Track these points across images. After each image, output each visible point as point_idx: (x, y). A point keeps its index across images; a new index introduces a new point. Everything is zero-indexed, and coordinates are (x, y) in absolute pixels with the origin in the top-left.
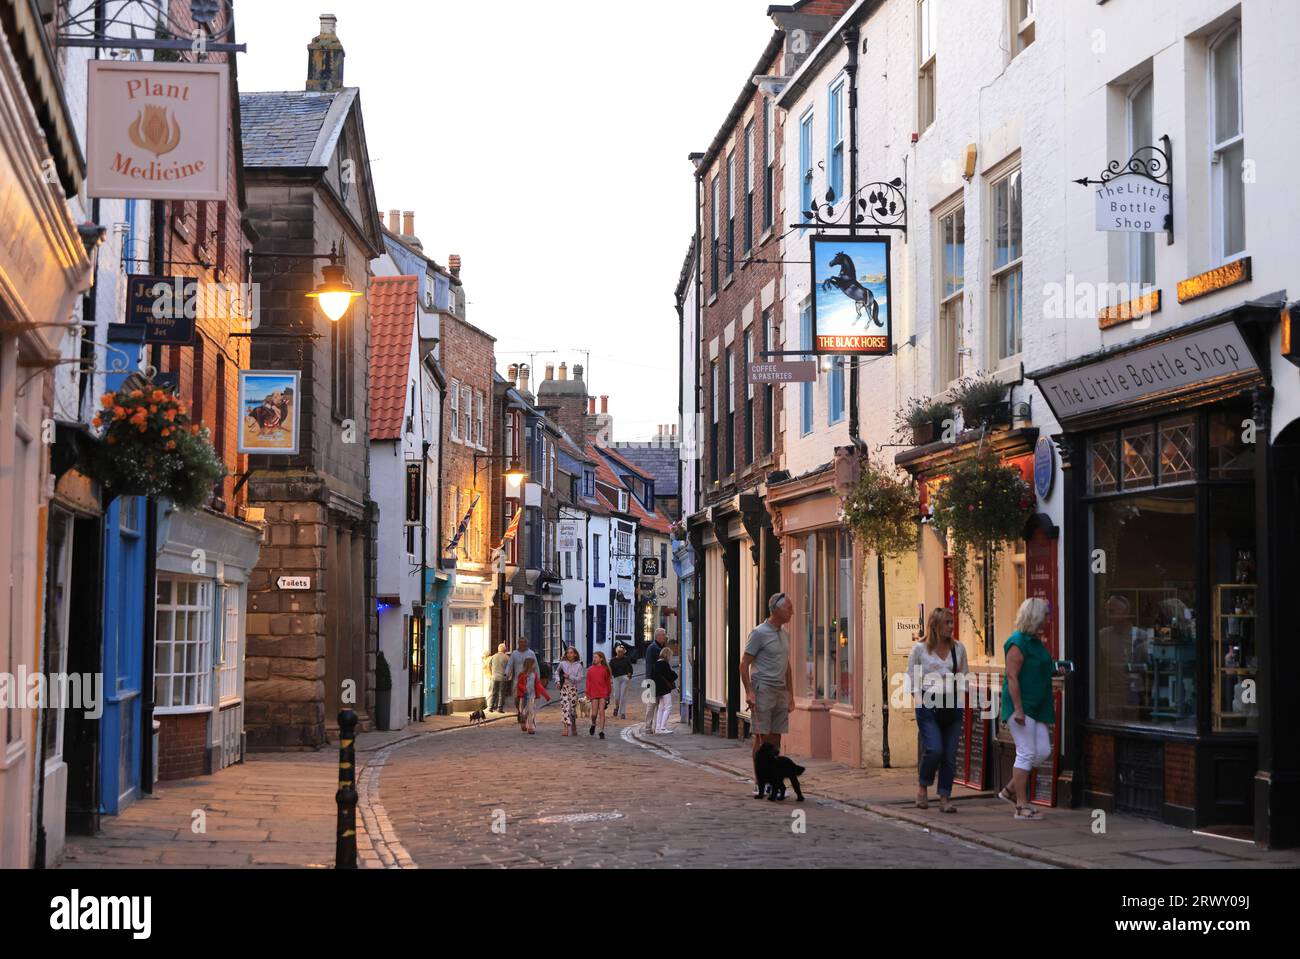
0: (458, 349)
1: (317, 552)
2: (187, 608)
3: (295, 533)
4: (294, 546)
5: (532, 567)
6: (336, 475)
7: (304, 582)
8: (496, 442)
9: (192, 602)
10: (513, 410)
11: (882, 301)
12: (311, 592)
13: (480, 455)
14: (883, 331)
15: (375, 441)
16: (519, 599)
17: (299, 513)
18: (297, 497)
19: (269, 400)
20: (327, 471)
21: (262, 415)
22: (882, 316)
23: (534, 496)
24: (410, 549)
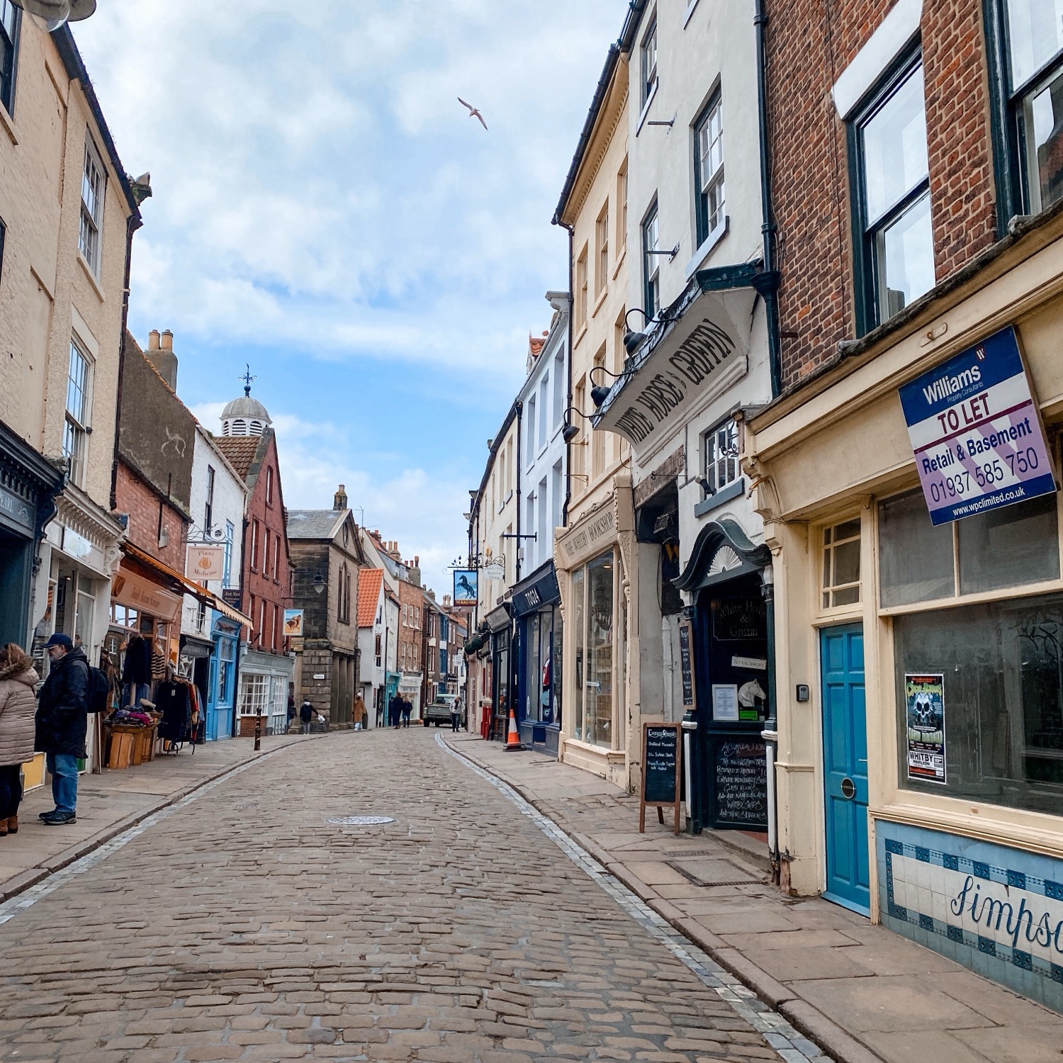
0: (407, 593)
1: (327, 666)
2: (259, 684)
3: (320, 660)
4: (319, 664)
5: (442, 671)
6: (340, 640)
7: (322, 676)
8: (425, 625)
9: (261, 682)
10: (433, 614)
11: (475, 590)
12: (325, 679)
13: (415, 631)
14: (475, 599)
15: (360, 627)
16: (436, 684)
17: (321, 653)
18: (320, 648)
19: (293, 619)
20: (335, 638)
21: (291, 624)
22: (475, 595)
23: (443, 645)
24: (378, 664)
